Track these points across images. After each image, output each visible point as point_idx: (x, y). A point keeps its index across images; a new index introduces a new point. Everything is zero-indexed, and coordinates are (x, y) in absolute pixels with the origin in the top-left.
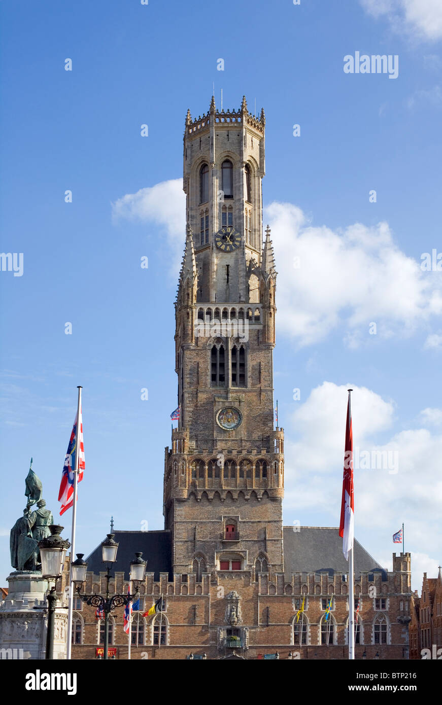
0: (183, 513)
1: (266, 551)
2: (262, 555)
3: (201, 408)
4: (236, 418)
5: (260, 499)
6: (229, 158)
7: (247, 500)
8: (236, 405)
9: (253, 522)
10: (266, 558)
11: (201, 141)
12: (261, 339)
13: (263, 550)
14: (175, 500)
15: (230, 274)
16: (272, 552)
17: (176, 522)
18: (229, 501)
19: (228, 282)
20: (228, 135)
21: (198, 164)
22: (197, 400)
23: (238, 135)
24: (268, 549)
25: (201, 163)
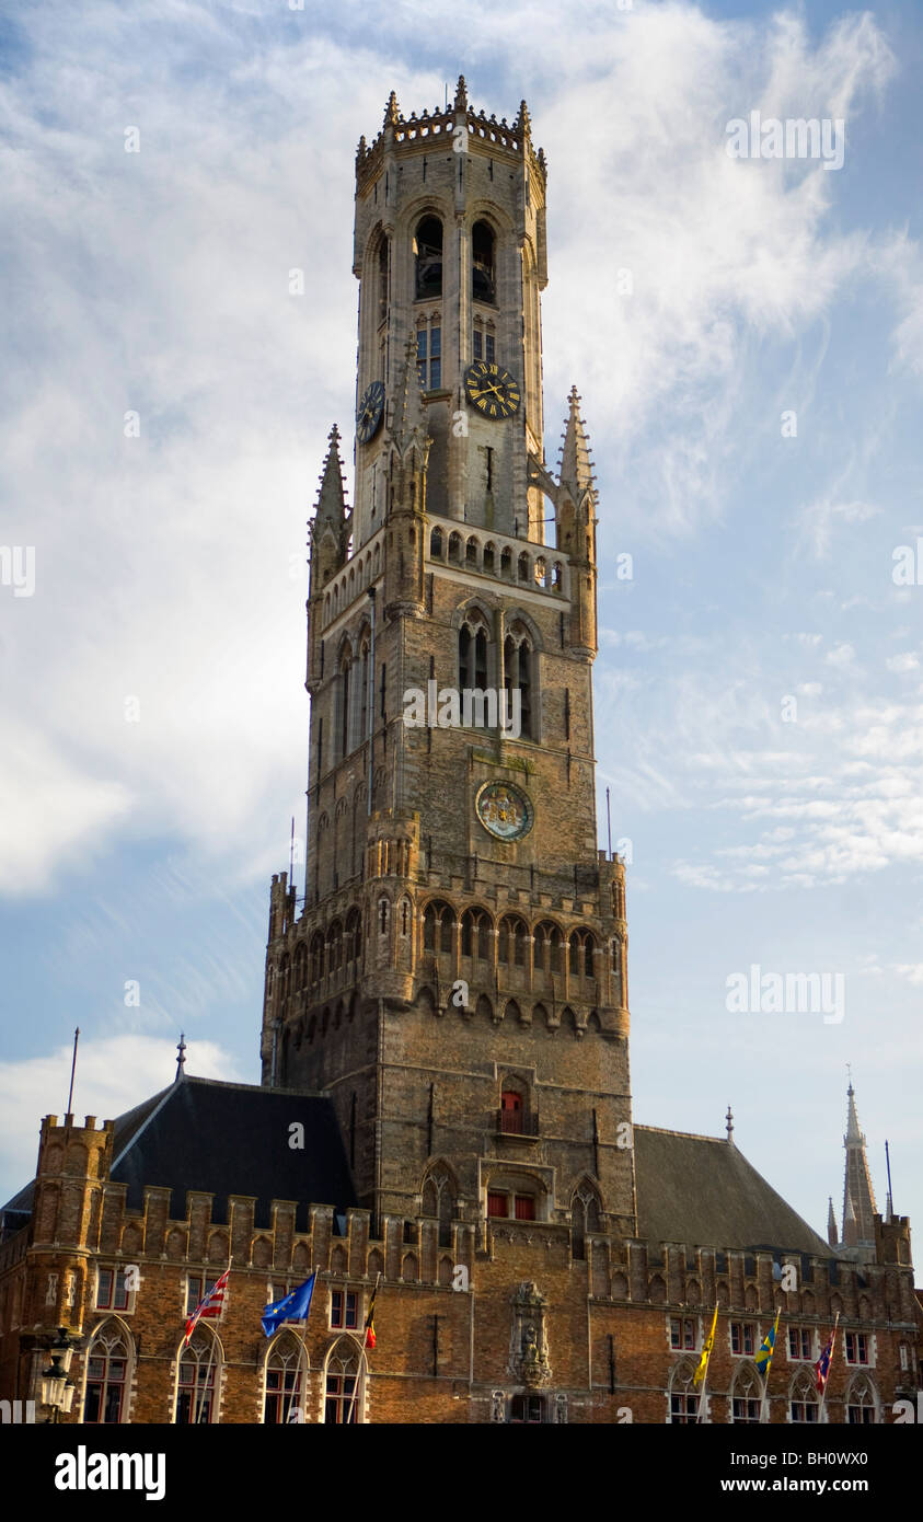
0: (402, 1042)
1: (596, 1172)
2: (588, 1186)
3: (437, 771)
4: (518, 814)
5: (581, 1033)
6: (489, 219)
7: (551, 1029)
8: (520, 779)
9: (566, 1093)
10: (598, 1194)
11: (425, 164)
12: (567, 636)
13: (589, 1172)
14: (381, 1002)
15: (496, 469)
16: (611, 1179)
17: (385, 1066)
18: (508, 1026)
19: (489, 487)
20: (490, 169)
21: (414, 212)
22: (429, 749)
23: (511, 177)
24: (603, 1169)
25: (422, 211)
